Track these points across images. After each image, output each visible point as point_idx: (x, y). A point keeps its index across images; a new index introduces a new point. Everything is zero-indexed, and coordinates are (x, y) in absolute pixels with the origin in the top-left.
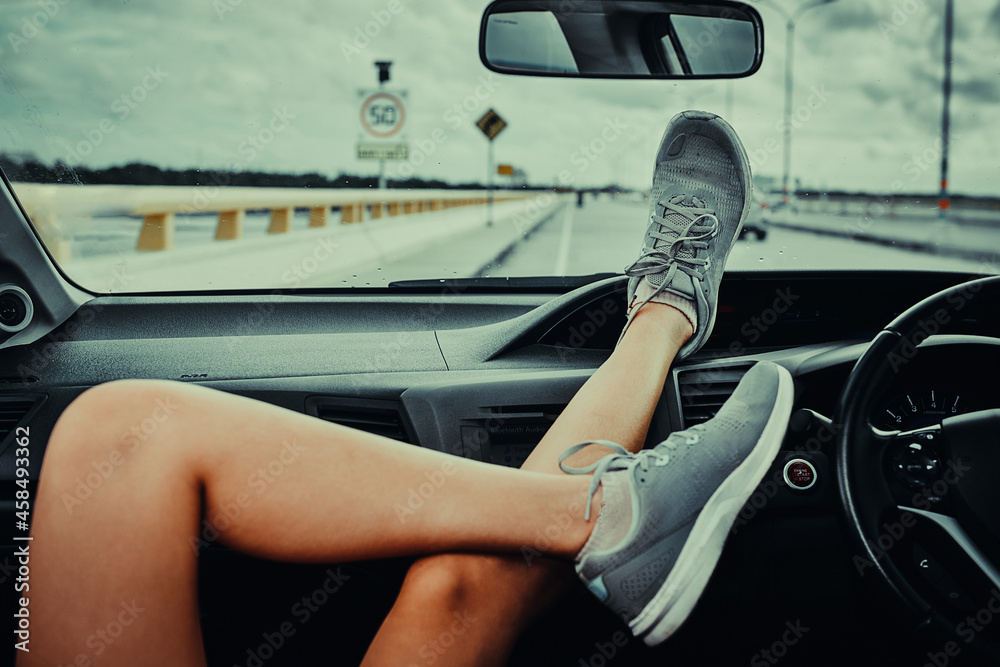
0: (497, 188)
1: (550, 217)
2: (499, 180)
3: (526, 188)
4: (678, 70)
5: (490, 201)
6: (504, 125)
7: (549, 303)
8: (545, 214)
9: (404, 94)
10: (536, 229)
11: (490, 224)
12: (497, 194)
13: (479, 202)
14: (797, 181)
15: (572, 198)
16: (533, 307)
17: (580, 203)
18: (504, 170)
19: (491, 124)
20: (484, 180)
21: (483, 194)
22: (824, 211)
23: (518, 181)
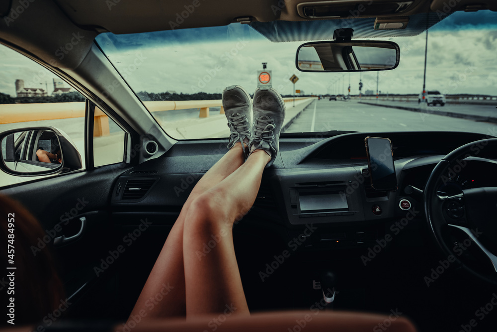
0: (296, 96)
1: (310, 104)
2: (296, 94)
3: (304, 96)
4: (357, 68)
5: (294, 100)
6: (298, 79)
7: (321, 141)
8: (309, 103)
9: (270, 72)
10: (306, 108)
11: (294, 106)
12: (295, 98)
13: (291, 100)
14: (380, 92)
15: (317, 98)
16: (314, 143)
17: (319, 99)
18: (298, 91)
19: (294, 79)
20: (292, 94)
21: (292, 98)
22: (388, 100)
23: (302, 94)
